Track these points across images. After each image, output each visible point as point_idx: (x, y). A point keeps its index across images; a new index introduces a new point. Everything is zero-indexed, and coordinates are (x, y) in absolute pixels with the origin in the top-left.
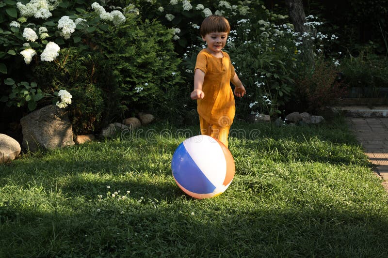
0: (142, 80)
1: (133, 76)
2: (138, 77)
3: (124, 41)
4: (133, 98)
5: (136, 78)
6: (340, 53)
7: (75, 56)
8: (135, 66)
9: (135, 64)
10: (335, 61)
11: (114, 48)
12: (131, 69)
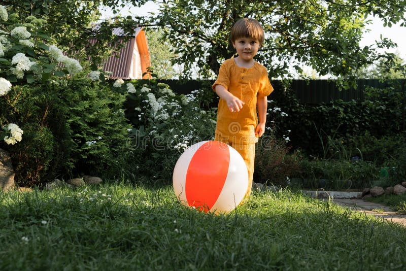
0: (92, 137)
1: (83, 132)
2: (89, 134)
3: (77, 95)
4: (82, 155)
5: (87, 135)
6: (290, 131)
7: (28, 95)
8: (86, 122)
9: (86, 120)
10: (286, 137)
11: (65, 101)
12: (81, 124)
